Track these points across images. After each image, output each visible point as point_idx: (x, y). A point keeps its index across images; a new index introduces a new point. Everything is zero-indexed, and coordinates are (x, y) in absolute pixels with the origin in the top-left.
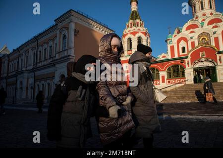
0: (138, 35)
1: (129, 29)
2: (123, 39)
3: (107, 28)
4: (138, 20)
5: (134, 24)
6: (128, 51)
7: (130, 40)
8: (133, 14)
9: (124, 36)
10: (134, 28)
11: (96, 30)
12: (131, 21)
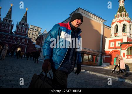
0: (123, 23)
1: (117, 18)
2: (112, 25)
3: (101, 19)
4: (124, 13)
5: (121, 16)
6: (115, 33)
7: (117, 26)
8: (120, 9)
9: (113, 23)
10: (120, 18)
11: (93, 20)
12: (119, 13)
